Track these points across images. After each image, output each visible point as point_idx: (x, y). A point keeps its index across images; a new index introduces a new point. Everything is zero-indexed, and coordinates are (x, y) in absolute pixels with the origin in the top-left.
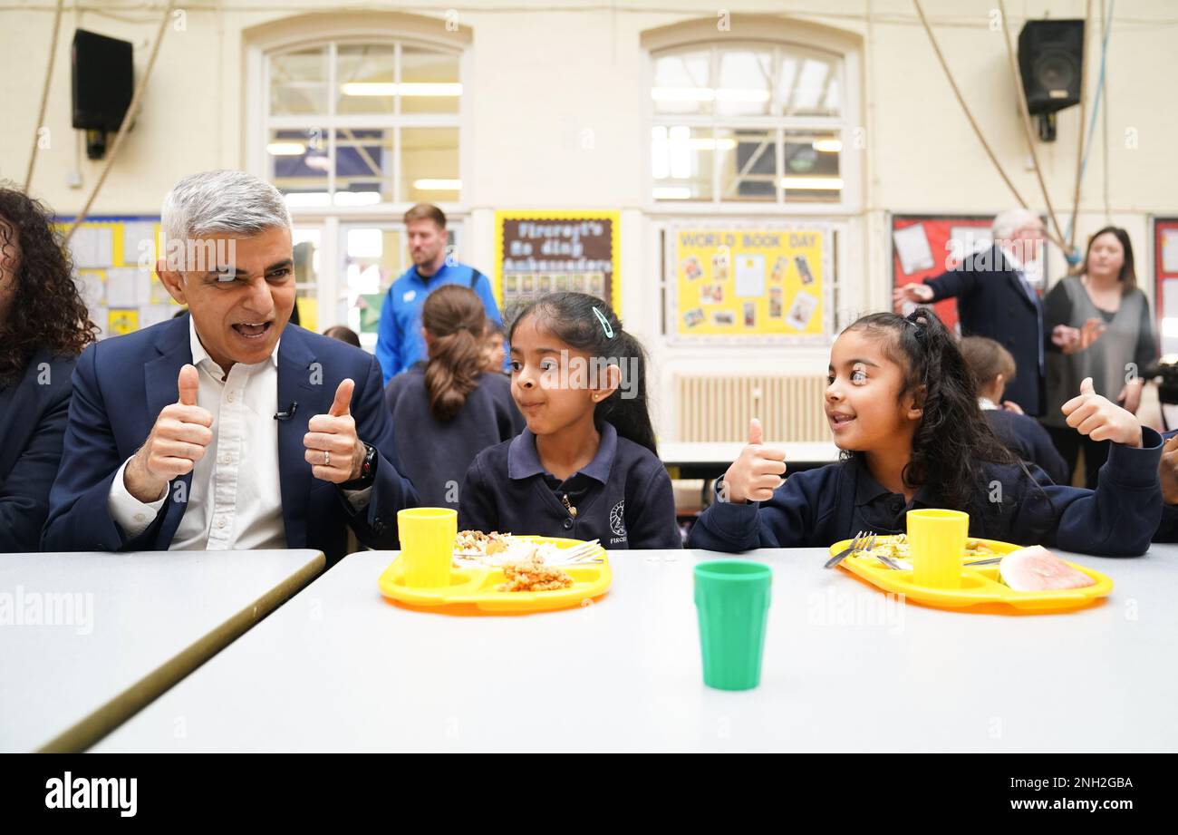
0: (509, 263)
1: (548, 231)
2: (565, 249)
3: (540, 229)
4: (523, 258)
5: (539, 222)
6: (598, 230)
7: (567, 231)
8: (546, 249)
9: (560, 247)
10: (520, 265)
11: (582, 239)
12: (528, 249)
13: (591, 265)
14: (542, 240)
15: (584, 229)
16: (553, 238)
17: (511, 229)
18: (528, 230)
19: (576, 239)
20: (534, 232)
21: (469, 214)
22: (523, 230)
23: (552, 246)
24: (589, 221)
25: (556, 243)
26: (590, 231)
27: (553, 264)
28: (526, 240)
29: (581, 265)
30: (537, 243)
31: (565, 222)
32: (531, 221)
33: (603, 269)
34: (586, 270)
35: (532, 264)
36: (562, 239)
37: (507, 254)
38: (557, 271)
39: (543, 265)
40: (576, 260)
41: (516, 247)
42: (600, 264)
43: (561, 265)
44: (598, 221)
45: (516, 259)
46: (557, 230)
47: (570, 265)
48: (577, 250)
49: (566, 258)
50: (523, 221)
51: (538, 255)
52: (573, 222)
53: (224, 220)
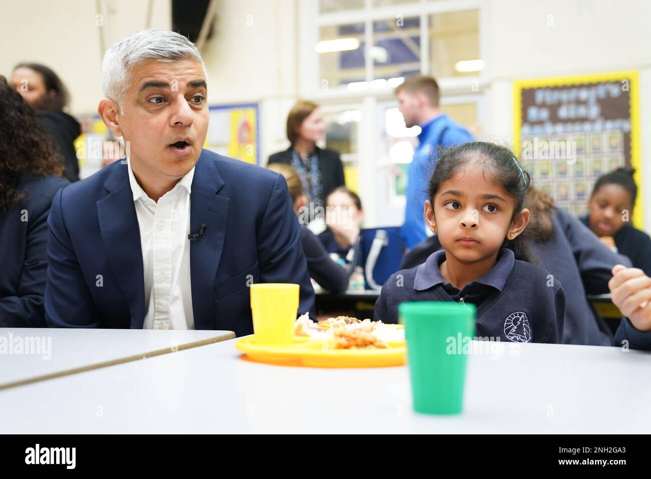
0: (527, 129)
1: (564, 96)
2: (582, 111)
3: (556, 96)
4: (540, 123)
5: (556, 88)
6: (614, 91)
7: (584, 94)
8: (563, 113)
9: (576, 110)
10: (537, 129)
11: (600, 101)
12: (544, 114)
13: (609, 125)
14: (559, 104)
15: (601, 92)
16: (569, 103)
17: (528, 97)
18: (544, 97)
19: (592, 100)
20: (550, 98)
21: (488, 86)
22: (539, 97)
23: (568, 110)
24: (607, 83)
25: (572, 108)
26: (608, 93)
27: (569, 127)
28: (543, 105)
29: (598, 126)
30: (554, 109)
31: (581, 86)
32: (547, 88)
33: (621, 129)
34: (603, 130)
35: (549, 128)
36: (579, 102)
37: (525, 119)
38: (573, 132)
39: (559, 128)
40: (593, 121)
41: (533, 113)
42: (618, 123)
43: (577, 127)
44: (617, 82)
45: (533, 124)
46: (573, 94)
47: (587, 127)
48: (594, 111)
49: (583, 120)
50: (540, 88)
51: (555, 119)
52: (590, 86)
53: (152, 48)
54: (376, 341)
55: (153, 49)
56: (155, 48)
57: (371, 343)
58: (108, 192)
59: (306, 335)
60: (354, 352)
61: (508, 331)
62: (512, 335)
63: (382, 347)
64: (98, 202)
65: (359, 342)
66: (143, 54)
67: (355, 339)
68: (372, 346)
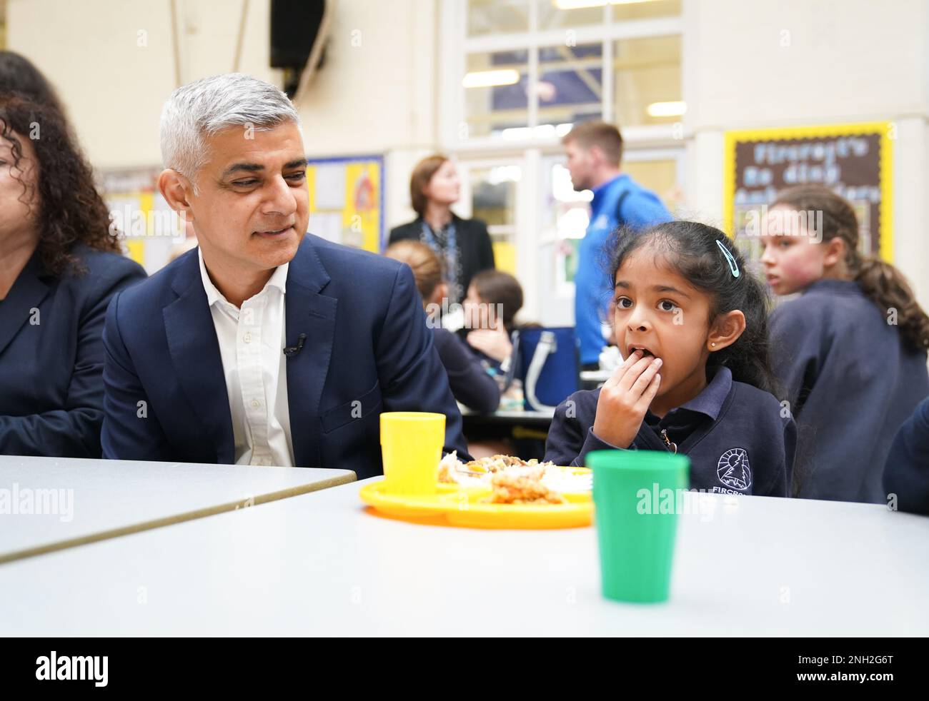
0: (742, 196)
1: (793, 153)
2: (816, 174)
3: (783, 152)
4: (760, 188)
5: (782, 143)
6: (861, 148)
7: (819, 152)
8: (791, 175)
9: (808, 173)
10: (756, 197)
11: (839, 161)
12: (766, 177)
13: (852, 192)
14: (786, 164)
15: (842, 148)
16: (799, 162)
17: (745, 153)
18: (766, 154)
19: (830, 160)
20: (775, 155)
21: (692, 138)
22: (760, 154)
23: (798, 172)
24: (849, 137)
25: (804, 168)
26: (851, 150)
28: (764, 165)
30: (779, 170)
31: (815, 141)
32: (770, 142)
33: (867, 199)
35: (771, 195)
36: (812, 162)
37: (740, 183)
41: (751, 175)
42: (864, 191)
44: (862, 137)
45: (751, 190)
46: (804, 151)
48: (832, 174)
50: (760, 142)
51: (779, 183)
52: (827, 140)
53: (241, 112)
54: (547, 493)
55: (243, 114)
56: (245, 112)
57: (542, 496)
58: (177, 296)
59: (453, 482)
60: (518, 508)
61: (722, 473)
62: (727, 479)
63: (557, 502)
64: (164, 310)
65: (525, 494)
66: (229, 120)
67: (520, 490)
68: (542, 501)
